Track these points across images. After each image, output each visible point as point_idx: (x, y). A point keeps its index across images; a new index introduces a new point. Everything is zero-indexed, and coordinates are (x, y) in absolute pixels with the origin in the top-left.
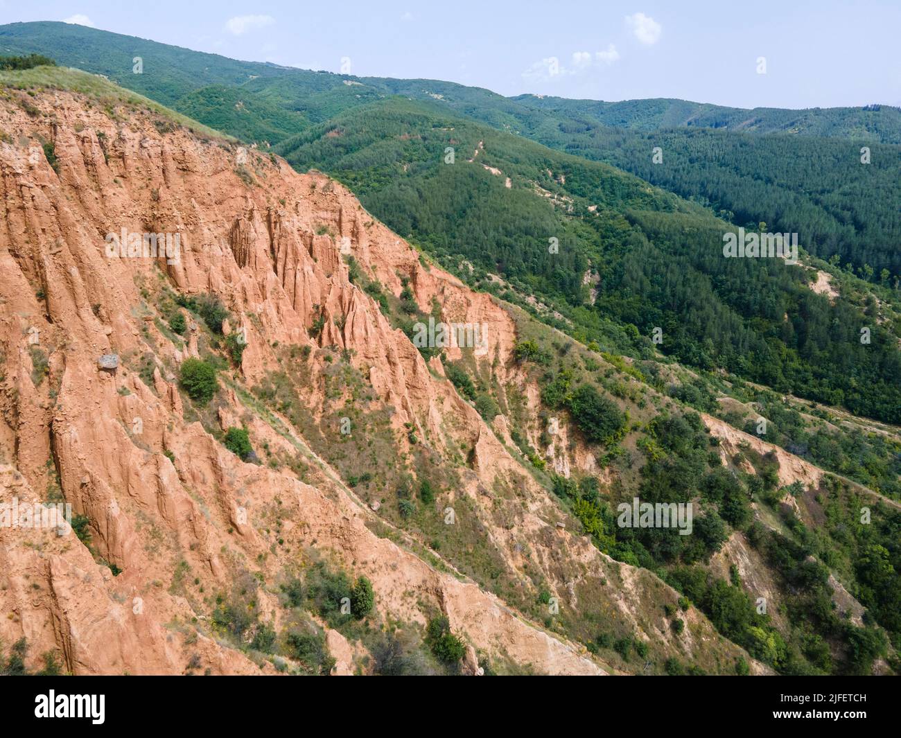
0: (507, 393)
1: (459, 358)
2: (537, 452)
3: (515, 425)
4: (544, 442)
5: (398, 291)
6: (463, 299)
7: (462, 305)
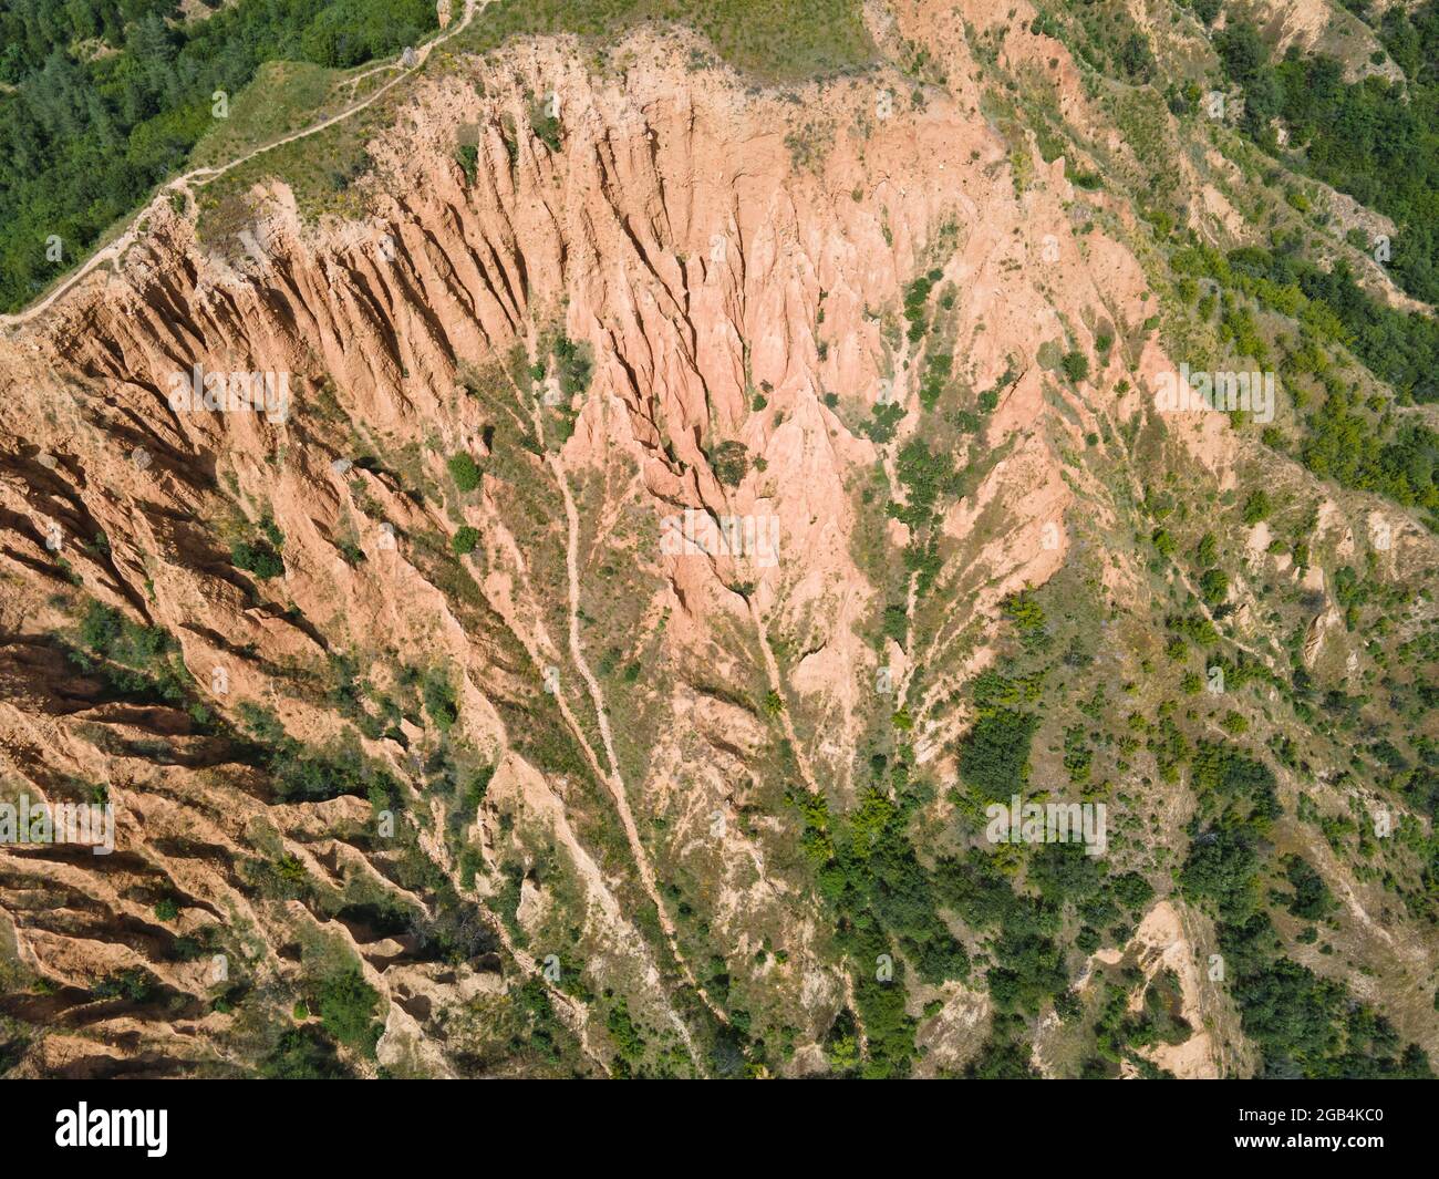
0: (971, 625)
1: (960, 535)
2: (923, 709)
3: (933, 662)
4: (938, 710)
5: (986, 384)
6: (1043, 471)
7: (1034, 477)
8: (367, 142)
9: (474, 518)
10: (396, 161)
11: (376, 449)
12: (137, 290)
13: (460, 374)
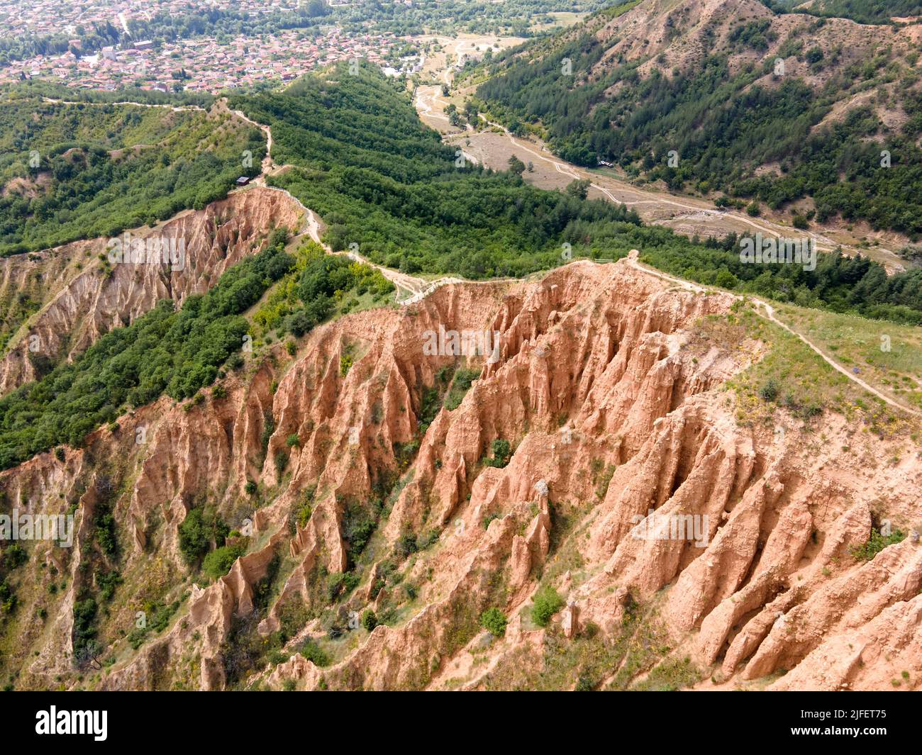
8: (839, 411)
9: (512, 629)
10: (835, 451)
11: (578, 528)
12: (656, 304)
13: (647, 595)
